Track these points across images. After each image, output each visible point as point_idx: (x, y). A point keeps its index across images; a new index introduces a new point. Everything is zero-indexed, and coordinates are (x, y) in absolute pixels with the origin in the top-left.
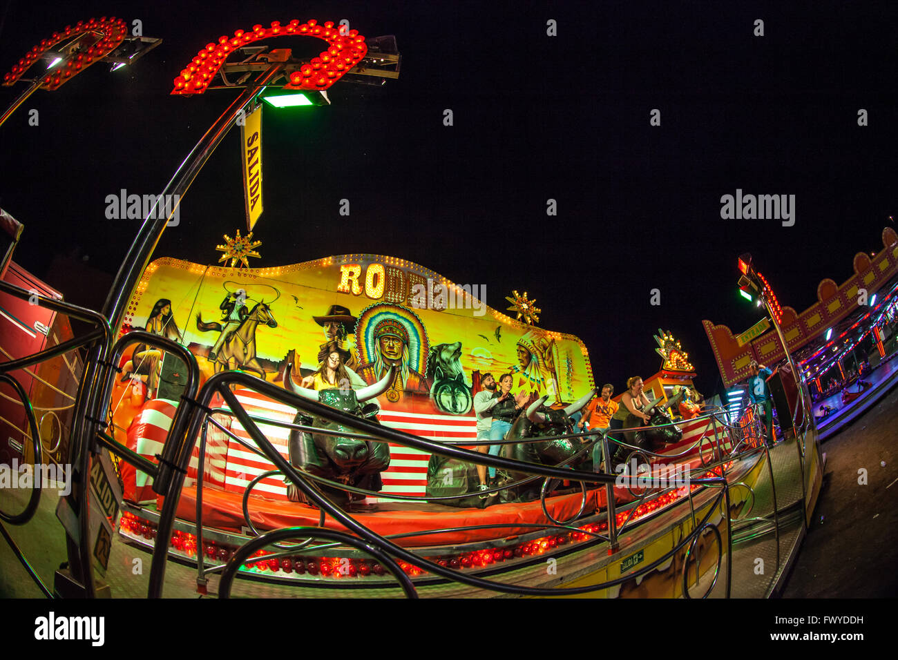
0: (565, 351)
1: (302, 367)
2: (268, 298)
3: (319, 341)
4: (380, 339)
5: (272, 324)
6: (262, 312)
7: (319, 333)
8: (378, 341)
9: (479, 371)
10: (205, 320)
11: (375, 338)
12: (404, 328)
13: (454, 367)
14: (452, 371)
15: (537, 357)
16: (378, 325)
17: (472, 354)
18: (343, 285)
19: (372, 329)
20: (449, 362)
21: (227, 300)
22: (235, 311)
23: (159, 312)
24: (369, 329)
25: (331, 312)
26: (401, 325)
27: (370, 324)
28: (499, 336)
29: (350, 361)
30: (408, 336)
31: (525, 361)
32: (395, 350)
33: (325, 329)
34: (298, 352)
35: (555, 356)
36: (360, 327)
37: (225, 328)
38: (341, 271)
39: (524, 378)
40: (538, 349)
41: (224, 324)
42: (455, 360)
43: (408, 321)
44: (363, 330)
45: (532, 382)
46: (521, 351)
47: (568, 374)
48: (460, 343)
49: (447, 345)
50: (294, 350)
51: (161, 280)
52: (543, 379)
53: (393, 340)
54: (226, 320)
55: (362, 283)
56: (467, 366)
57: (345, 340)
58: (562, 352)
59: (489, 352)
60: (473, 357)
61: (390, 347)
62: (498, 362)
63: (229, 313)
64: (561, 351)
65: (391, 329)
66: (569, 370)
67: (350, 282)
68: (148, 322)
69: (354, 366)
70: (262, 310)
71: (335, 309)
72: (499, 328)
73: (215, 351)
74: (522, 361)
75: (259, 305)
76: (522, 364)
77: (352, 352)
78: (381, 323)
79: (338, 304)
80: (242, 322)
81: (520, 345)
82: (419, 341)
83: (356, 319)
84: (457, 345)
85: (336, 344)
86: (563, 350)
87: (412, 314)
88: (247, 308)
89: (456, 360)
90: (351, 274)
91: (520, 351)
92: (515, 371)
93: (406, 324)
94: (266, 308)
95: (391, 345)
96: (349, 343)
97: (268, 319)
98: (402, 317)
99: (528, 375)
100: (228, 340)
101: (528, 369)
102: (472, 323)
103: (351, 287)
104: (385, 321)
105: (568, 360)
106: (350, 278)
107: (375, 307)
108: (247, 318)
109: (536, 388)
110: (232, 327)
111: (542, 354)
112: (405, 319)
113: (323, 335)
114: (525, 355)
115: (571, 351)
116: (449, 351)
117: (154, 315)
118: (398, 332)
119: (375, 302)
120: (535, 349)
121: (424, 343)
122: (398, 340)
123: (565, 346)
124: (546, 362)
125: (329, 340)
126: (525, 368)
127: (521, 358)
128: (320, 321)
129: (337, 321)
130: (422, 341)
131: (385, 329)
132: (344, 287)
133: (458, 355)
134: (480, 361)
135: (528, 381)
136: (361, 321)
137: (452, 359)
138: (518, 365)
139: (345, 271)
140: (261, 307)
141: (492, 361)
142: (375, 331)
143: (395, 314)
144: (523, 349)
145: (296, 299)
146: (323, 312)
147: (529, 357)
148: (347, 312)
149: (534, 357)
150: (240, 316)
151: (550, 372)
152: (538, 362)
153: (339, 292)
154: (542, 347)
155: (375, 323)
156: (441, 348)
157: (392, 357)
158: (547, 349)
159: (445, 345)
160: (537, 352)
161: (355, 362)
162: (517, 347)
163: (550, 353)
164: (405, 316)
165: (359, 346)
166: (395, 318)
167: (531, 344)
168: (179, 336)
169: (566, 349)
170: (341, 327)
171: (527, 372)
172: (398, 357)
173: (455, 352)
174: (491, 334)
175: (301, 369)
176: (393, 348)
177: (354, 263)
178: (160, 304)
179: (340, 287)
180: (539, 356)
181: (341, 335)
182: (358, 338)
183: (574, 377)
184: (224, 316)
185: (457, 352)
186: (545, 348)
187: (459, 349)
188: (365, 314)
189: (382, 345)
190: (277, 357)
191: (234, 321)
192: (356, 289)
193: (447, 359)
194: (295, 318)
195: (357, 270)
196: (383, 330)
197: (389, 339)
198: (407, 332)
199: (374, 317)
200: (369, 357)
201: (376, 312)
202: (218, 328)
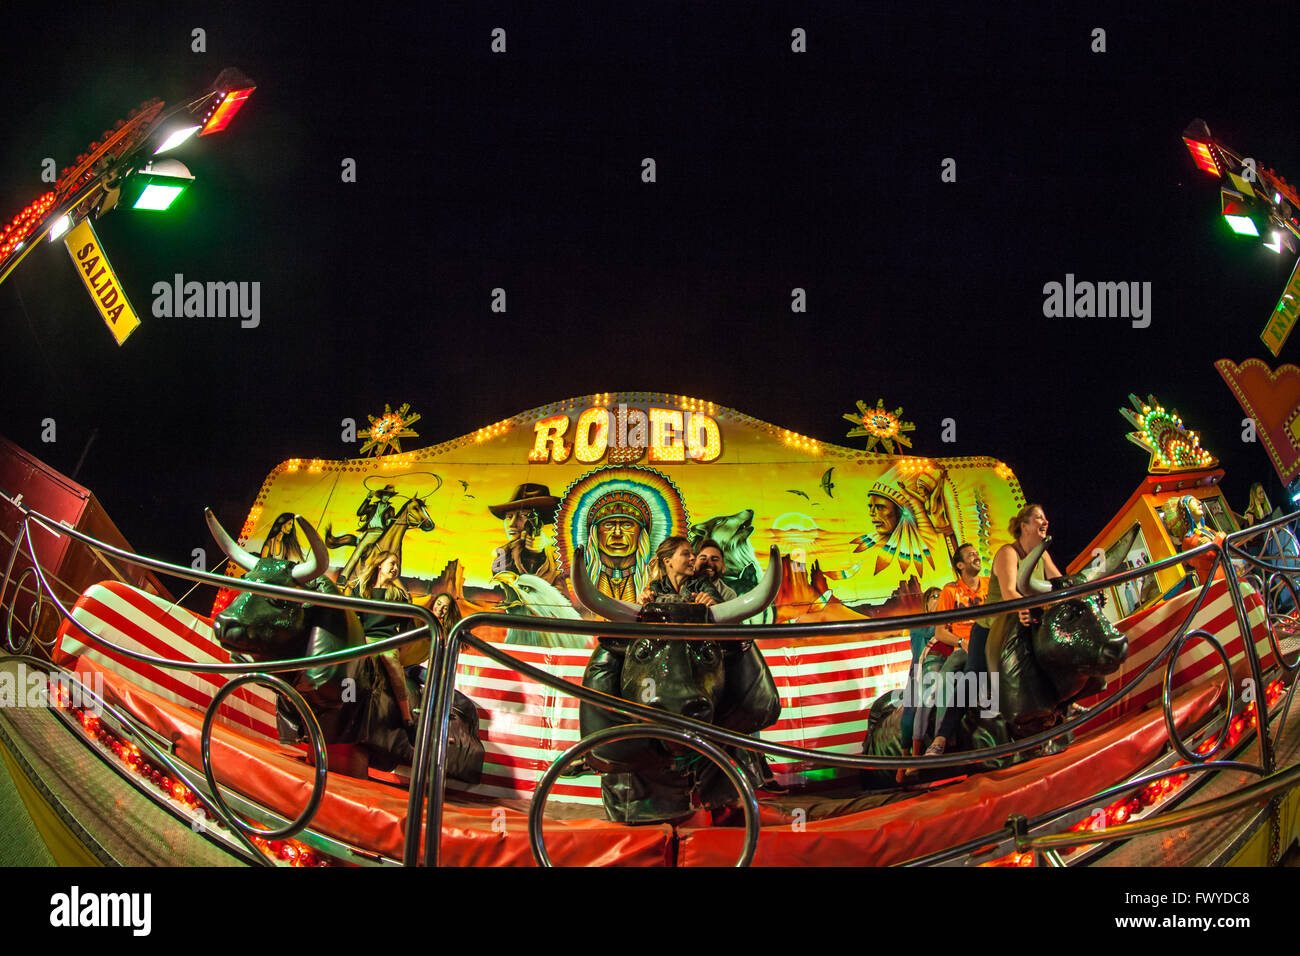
0: (971, 490)
1: (466, 584)
2: (422, 491)
3: (496, 542)
4: (598, 525)
5: (427, 526)
6: (414, 512)
7: (497, 530)
8: (594, 530)
9: (789, 555)
10: (336, 534)
11: (589, 526)
12: (642, 501)
13: (737, 555)
14: (732, 563)
15: (913, 512)
16: (596, 504)
17: (774, 528)
18: (539, 450)
19: (585, 511)
20: (728, 548)
21: (367, 501)
22: (377, 515)
23: (280, 529)
24: (578, 514)
25: (519, 496)
26: (637, 497)
27: (581, 504)
28: (829, 486)
29: (545, 567)
30: (649, 514)
31: (887, 523)
32: (625, 541)
33: (508, 523)
34: (462, 562)
35: (951, 503)
36: (565, 510)
37: (361, 541)
38: (536, 429)
39: (886, 555)
40: (912, 496)
41: (360, 536)
42: (739, 543)
43: (650, 488)
44: (570, 516)
45: (904, 560)
46: (878, 506)
47: (981, 532)
48: (751, 512)
49: (724, 519)
50: (457, 561)
51: (283, 489)
52: (926, 551)
53: (621, 523)
54: (364, 529)
55: (569, 443)
56: (763, 549)
57: (538, 534)
58: (966, 493)
59: (810, 519)
60: (776, 531)
61: (615, 537)
62: (829, 533)
63: (369, 519)
64: (961, 491)
65: (618, 506)
66: (983, 524)
67: (549, 444)
68: (265, 544)
69: (549, 576)
70: (415, 508)
71: (526, 489)
72: (831, 470)
73: (345, 574)
74: (880, 524)
75: (410, 501)
76: (881, 530)
77: (549, 553)
78: (601, 499)
79: (529, 482)
80: (386, 529)
81: (874, 495)
82: (669, 520)
83: (557, 500)
84: (744, 516)
85: (522, 544)
86: (968, 488)
87: (658, 477)
88: (393, 509)
89: (742, 542)
90: (552, 431)
91: (875, 506)
92: (866, 545)
93: (646, 495)
94: (421, 504)
95: (618, 532)
96: (544, 540)
97: (422, 519)
98: (640, 484)
99: (894, 549)
100: (363, 557)
101: (894, 536)
102: (774, 473)
103: (550, 452)
104: (609, 495)
105: (979, 504)
106: (550, 438)
107: (592, 476)
108: (393, 522)
109: (912, 570)
110: (371, 537)
111: (922, 504)
112: (645, 487)
114: (886, 512)
115: (983, 487)
116: (727, 529)
117: (273, 534)
118: (631, 510)
119: (592, 469)
120: (907, 497)
121: (679, 521)
122: (631, 523)
123: (969, 481)
124: (934, 519)
125: (511, 538)
126: (887, 536)
127: (877, 518)
128: (500, 512)
129: (527, 507)
130: (675, 519)
131: (608, 509)
132: (539, 454)
133: (745, 533)
134: (793, 537)
135: (894, 561)
136: (566, 502)
137: (734, 542)
138: (873, 533)
139: (542, 429)
140: (414, 504)
141: (816, 534)
142: (589, 514)
143: (628, 482)
144: (882, 502)
145: (465, 485)
146: (505, 497)
147: (896, 513)
148: (544, 490)
149: (906, 512)
150: (384, 521)
151: (942, 535)
152: (916, 520)
153: (532, 462)
154: (922, 491)
155: (590, 501)
156: (711, 526)
157: (618, 553)
158: (931, 494)
159: (719, 518)
160: (912, 501)
161: (553, 568)
162: (869, 500)
163: (940, 499)
164: (644, 480)
165: (561, 542)
166: (626, 487)
167: (899, 489)
169: (973, 485)
170: (532, 516)
171: (892, 542)
172: (629, 551)
173: (740, 528)
174: (814, 486)
175: (464, 587)
176: (620, 537)
177: (557, 415)
178: (281, 521)
179: (533, 455)
180: (917, 508)
181: (532, 529)
182: (560, 530)
183: (994, 536)
184: (362, 524)
185: (746, 528)
186: (928, 492)
187: (748, 522)
188: (573, 490)
189: (600, 535)
190: (430, 574)
191: (374, 529)
192: (559, 452)
193: (723, 543)
194: (462, 512)
195: (561, 425)
196: (603, 511)
197: (614, 523)
198: (647, 508)
199: (589, 493)
201: (594, 483)
202: (353, 541)
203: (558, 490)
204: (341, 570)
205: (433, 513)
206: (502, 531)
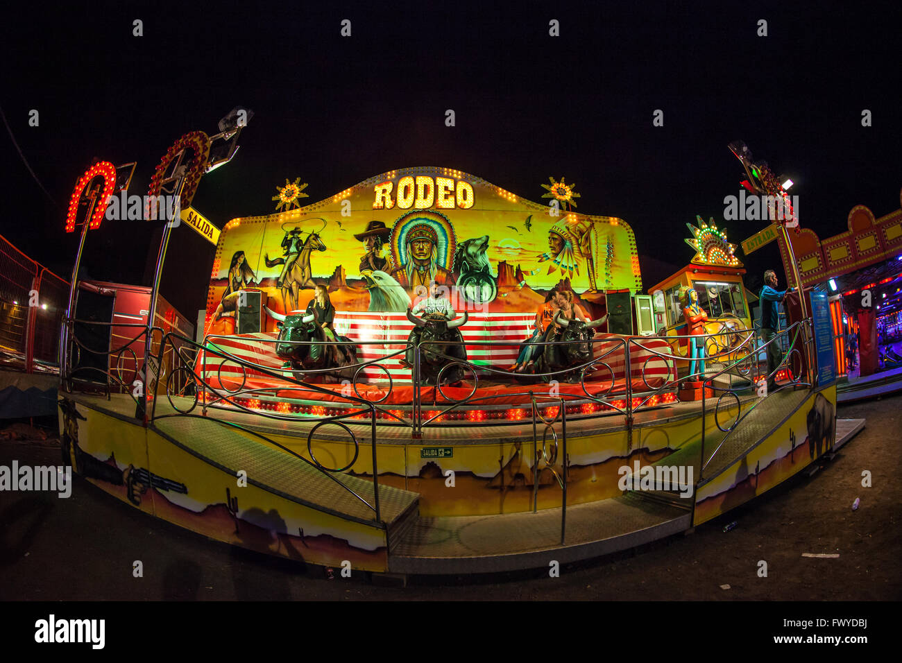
0: (606, 236)
1: (347, 278)
2: (317, 229)
3: (360, 254)
4: (411, 243)
5: (322, 248)
6: (314, 241)
7: (360, 248)
8: (409, 246)
9: (505, 261)
10: (271, 259)
11: (406, 243)
12: (433, 230)
13: (480, 260)
14: (477, 263)
15: (572, 244)
16: (409, 232)
17: (499, 246)
18: (378, 202)
19: (404, 235)
20: (476, 255)
21: (286, 238)
22: (293, 245)
23: (237, 262)
24: (401, 236)
25: (369, 228)
26: (431, 227)
27: (402, 232)
28: (529, 225)
29: (386, 266)
30: (437, 237)
31: (557, 248)
32: (425, 251)
33: (365, 244)
34: (343, 267)
35: (593, 242)
36: (394, 235)
37: (286, 261)
38: (376, 190)
39: (554, 265)
40: (573, 235)
41: (285, 258)
42: (481, 253)
43: (437, 223)
44: (397, 239)
45: (564, 269)
46: (553, 238)
47: (607, 260)
48: (488, 237)
49: (474, 240)
50: (340, 266)
51: (234, 237)
52: (576, 266)
53: (423, 242)
54: (287, 254)
55: (394, 197)
56: (493, 257)
57: (381, 249)
58: (603, 237)
59: (518, 242)
60: (500, 248)
61: (420, 249)
62: (526, 251)
63: (289, 248)
64: (600, 235)
65: (421, 233)
66: (609, 256)
67: (383, 199)
68: (230, 272)
69: (389, 271)
70: (314, 239)
71: (373, 224)
72: (530, 217)
73: (281, 280)
74: (553, 248)
75: (311, 235)
76: (553, 251)
77: (387, 258)
78: (412, 229)
79: (375, 220)
80: (299, 252)
81: (552, 232)
82: (447, 240)
83: (390, 229)
84: (484, 239)
85: (374, 254)
86: (604, 234)
87: (441, 216)
88: (301, 241)
89: (483, 253)
90: (384, 191)
91: (552, 239)
92: (545, 259)
93: (435, 227)
94: (317, 236)
95: (421, 247)
96: (384, 252)
97: (319, 245)
98: (432, 221)
99: (559, 262)
100: (290, 269)
101: (560, 256)
102: (500, 216)
103: (384, 203)
104: (416, 226)
105: (609, 244)
106: (383, 195)
107: (407, 216)
108: (303, 248)
109: (567, 275)
110: (292, 258)
111: (577, 240)
112: (434, 222)
113: (363, 249)
114: (557, 242)
115: (613, 235)
116: (476, 245)
117: (233, 265)
118: (427, 235)
119: (407, 212)
120: (570, 235)
121: (452, 240)
122: (427, 242)
123: (606, 231)
124: (582, 248)
125: (368, 252)
126: (556, 255)
127: (552, 245)
128: (360, 238)
129: (374, 234)
130: (449, 239)
131: (416, 234)
132: (378, 204)
133: (484, 248)
134: (509, 252)
135: (559, 268)
136: (394, 231)
137: (479, 252)
138: (549, 252)
139: (378, 189)
140: (313, 237)
141: (520, 251)
142: (407, 237)
143: (425, 219)
144: (556, 236)
145: (340, 224)
146: (362, 229)
147: (562, 243)
148: (382, 225)
149: (568, 243)
150: (297, 248)
151: (585, 258)
152: (572, 248)
153: (374, 209)
154: (578, 233)
155: (407, 230)
156: (467, 244)
157: (422, 258)
158: (583, 236)
159: (472, 240)
160: (572, 238)
161: (390, 266)
162: (549, 235)
163: (588, 239)
164: (434, 219)
165: (393, 252)
166: (425, 222)
167: (566, 230)
168: (254, 276)
169: (608, 233)
170: (377, 239)
171: (558, 259)
172: (427, 257)
173: (482, 245)
174: (521, 224)
175: (346, 280)
176: (422, 249)
177: (386, 182)
178: (236, 256)
179: (375, 205)
180: (574, 242)
181: (378, 246)
182: (392, 246)
183: (615, 263)
184: (285, 251)
185: (485, 246)
186: (582, 233)
187: (486, 242)
188: (397, 224)
189: (413, 248)
190: (327, 274)
191: (292, 253)
192: (389, 204)
193: (473, 253)
194: (340, 239)
195: (389, 187)
196: (413, 235)
197: (419, 242)
198: (435, 234)
199: (406, 225)
200: (402, 261)
201: (408, 220)
202: (282, 262)
203: (390, 225)
204: (278, 278)
205: (324, 240)
206: (362, 248)
